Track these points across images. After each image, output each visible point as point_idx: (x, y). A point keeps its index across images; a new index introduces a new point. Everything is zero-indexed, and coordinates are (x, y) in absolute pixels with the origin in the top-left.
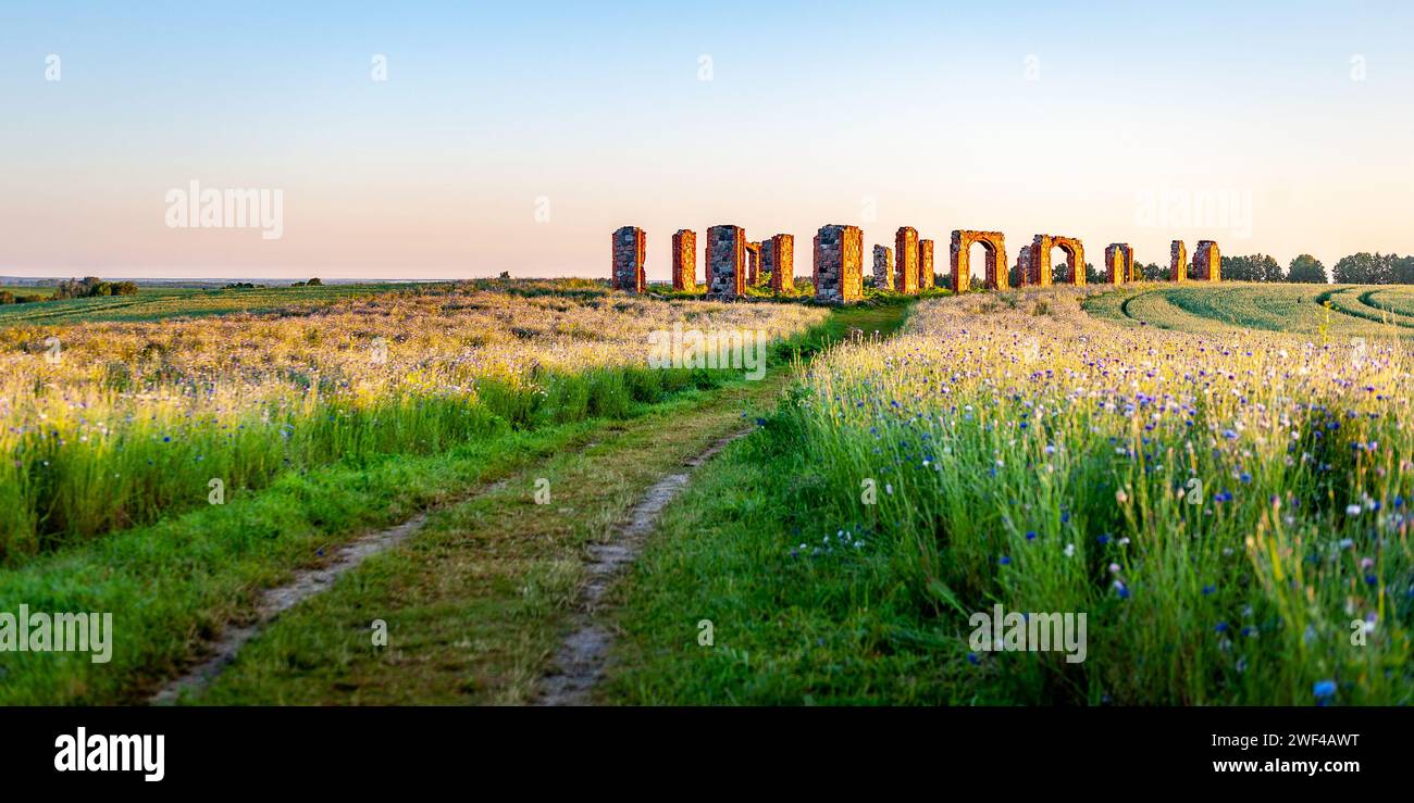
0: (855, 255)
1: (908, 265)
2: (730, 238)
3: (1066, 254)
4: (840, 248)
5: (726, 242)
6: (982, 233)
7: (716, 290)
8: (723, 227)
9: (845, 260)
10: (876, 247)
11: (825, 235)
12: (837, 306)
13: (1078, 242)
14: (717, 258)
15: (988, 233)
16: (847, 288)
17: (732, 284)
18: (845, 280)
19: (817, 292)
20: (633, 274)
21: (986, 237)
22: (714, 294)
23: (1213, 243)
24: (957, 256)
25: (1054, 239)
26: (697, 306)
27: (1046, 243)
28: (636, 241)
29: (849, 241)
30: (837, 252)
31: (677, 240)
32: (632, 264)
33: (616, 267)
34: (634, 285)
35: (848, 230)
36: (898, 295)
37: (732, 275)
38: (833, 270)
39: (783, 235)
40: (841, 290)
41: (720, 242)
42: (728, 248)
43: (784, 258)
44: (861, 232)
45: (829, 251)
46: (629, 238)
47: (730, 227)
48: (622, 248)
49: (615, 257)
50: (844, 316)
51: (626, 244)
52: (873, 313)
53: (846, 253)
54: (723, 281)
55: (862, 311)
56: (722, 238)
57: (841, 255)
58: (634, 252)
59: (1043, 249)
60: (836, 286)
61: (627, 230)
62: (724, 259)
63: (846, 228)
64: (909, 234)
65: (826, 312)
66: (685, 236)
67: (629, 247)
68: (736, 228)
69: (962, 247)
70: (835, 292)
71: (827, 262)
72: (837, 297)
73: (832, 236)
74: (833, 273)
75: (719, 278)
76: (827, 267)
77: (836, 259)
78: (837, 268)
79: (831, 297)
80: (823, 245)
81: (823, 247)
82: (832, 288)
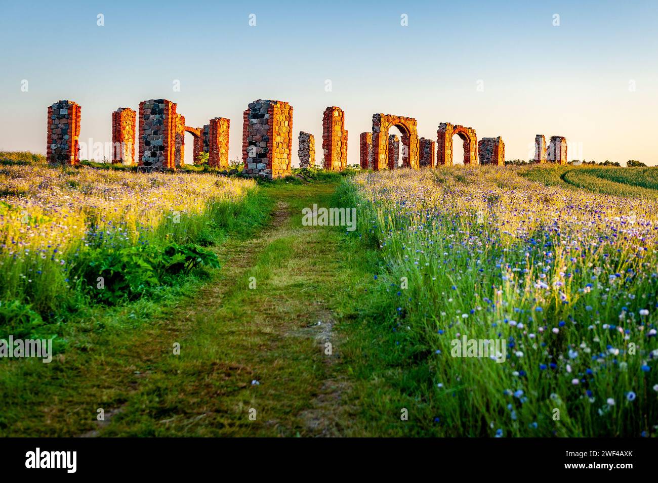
0: (284, 130)
1: (334, 143)
2: (161, 112)
3: (463, 141)
4: (269, 122)
5: (158, 116)
6: (399, 117)
7: (147, 163)
8: (155, 101)
9: (275, 134)
10: (301, 133)
11: (255, 110)
12: (264, 180)
13: (472, 131)
14: (148, 132)
15: (404, 119)
16: (276, 162)
17: (162, 158)
18: (274, 154)
19: (246, 166)
20: (66, 147)
21: (402, 121)
22: (144, 167)
23: (563, 138)
24: (378, 136)
25: (455, 127)
26: (129, 177)
27: (449, 130)
28: (70, 115)
29: (279, 117)
30: (267, 127)
31: (117, 117)
32: (66, 137)
33: (50, 140)
34: (67, 157)
35: (278, 105)
36: (324, 171)
37: (162, 148)
38: (263, 144)
39: (220, 119)
40: (269, 165)
41: (151, 116)
42: (160, 122)
43: (221, 139)
44: (291, 108)
45: (258, 126)
46: (64, 112)
47: (161, 101)
48: (57, 121)
49: (50, 130)
50: (271, 190)
51: (61, 117)
52: (300, 187)
53: (276, 128)
54: (154, 155)
55: (290, 186)
56: (154, 112)
57: (270, 130)
58: (69, 125)
59: (447, 136)
60: (265, 160)
61: (62, 104)
62: (156, 133)
63: (276, 103)
64: (336, 114)
65: (250, 184)
66: (124, 114)
67: (64, 121)
68: (167, 102)
69: (383, 129)
70: (264, 167)
71: (256, 137)
72: (266, 171)
73: (262, 111)
74: (262, 148)
75: (149, 152)
76: (256, 142)
77: (265, 134)
78: (267, 142)
79: (260, 171)
80: (253, 120)
81: (252, 122)
82: (261, 162)
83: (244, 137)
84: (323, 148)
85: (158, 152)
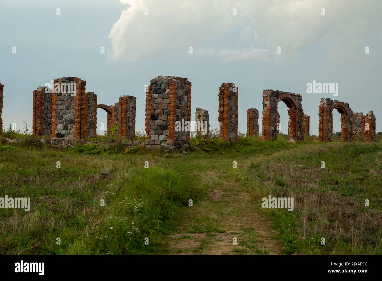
0: (183, 104)
4: (170, 97)
8: (67, 79)
9: (175, 108)
11: (157, 85)
14: (60, 107)
17: (73, 130)
19: (149, 138)
22: (57, 138)
27: (330, 104)
29: (179, 92)
30: (168, 101)
35: (178, 81)
37: (73, 122)
38: (164, 117)
40: (170, 137)
42: (70, 97)
44: (190, 84)
45: (160, 100)
54: (65, 128)
57: (171, 104)
60: (166, 132)
62: (67, 108)
69: (272, 103)
70: (166, 138)
71: (158, 110)
72: (167, 142)
73: (163, 86)
74: (163, 121)
75: (62, 125)
76: (158, 115)
77: (166, 107)
78: (168, 115)
79: (161, 142)
80: (155, 95)
81: (154, 96)
82: (162, 134)
83: (146, 111)
84: (219, 121)
85: (69, 126)
